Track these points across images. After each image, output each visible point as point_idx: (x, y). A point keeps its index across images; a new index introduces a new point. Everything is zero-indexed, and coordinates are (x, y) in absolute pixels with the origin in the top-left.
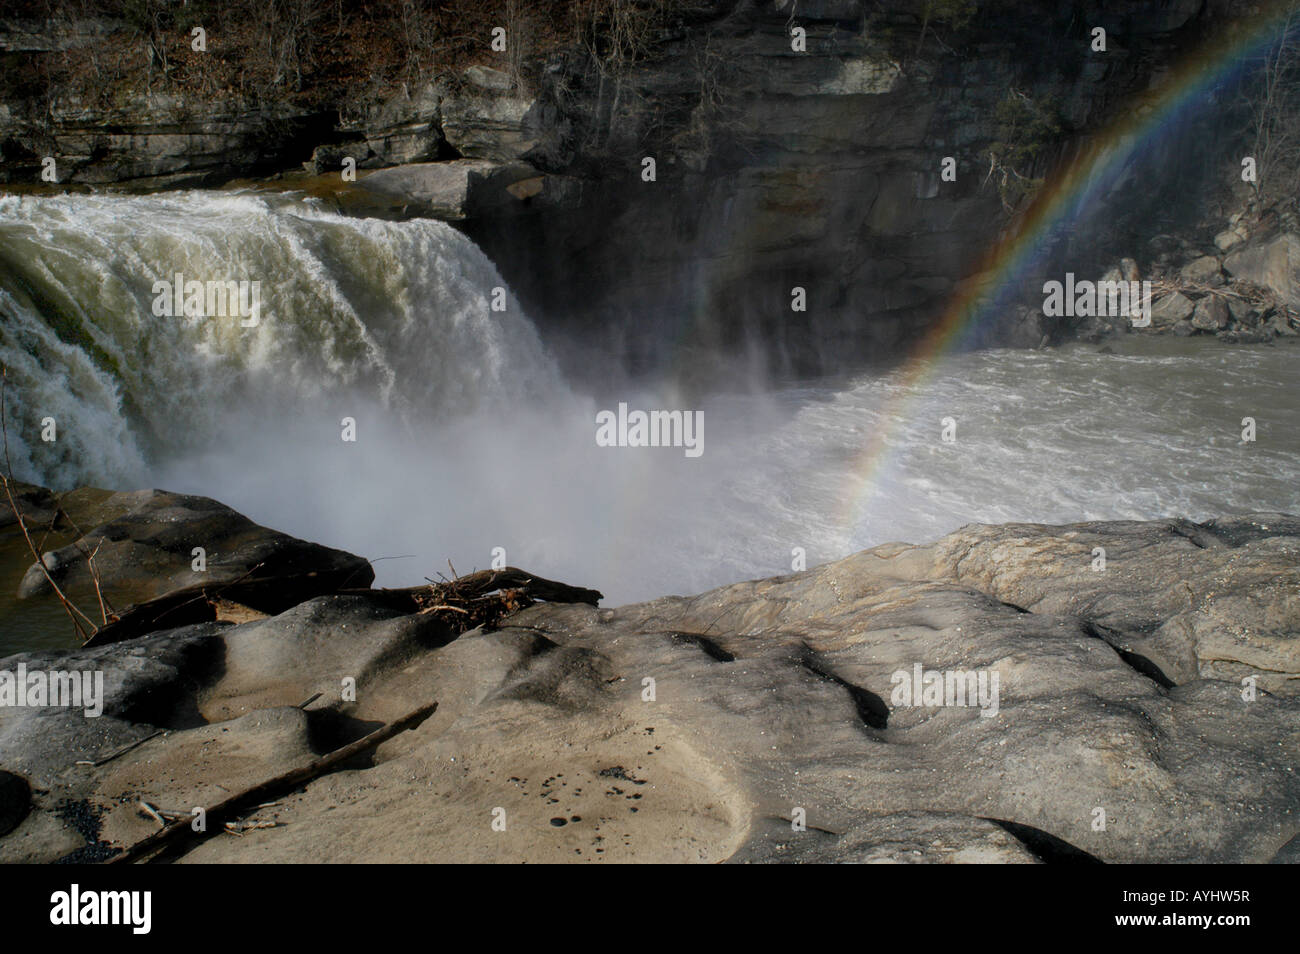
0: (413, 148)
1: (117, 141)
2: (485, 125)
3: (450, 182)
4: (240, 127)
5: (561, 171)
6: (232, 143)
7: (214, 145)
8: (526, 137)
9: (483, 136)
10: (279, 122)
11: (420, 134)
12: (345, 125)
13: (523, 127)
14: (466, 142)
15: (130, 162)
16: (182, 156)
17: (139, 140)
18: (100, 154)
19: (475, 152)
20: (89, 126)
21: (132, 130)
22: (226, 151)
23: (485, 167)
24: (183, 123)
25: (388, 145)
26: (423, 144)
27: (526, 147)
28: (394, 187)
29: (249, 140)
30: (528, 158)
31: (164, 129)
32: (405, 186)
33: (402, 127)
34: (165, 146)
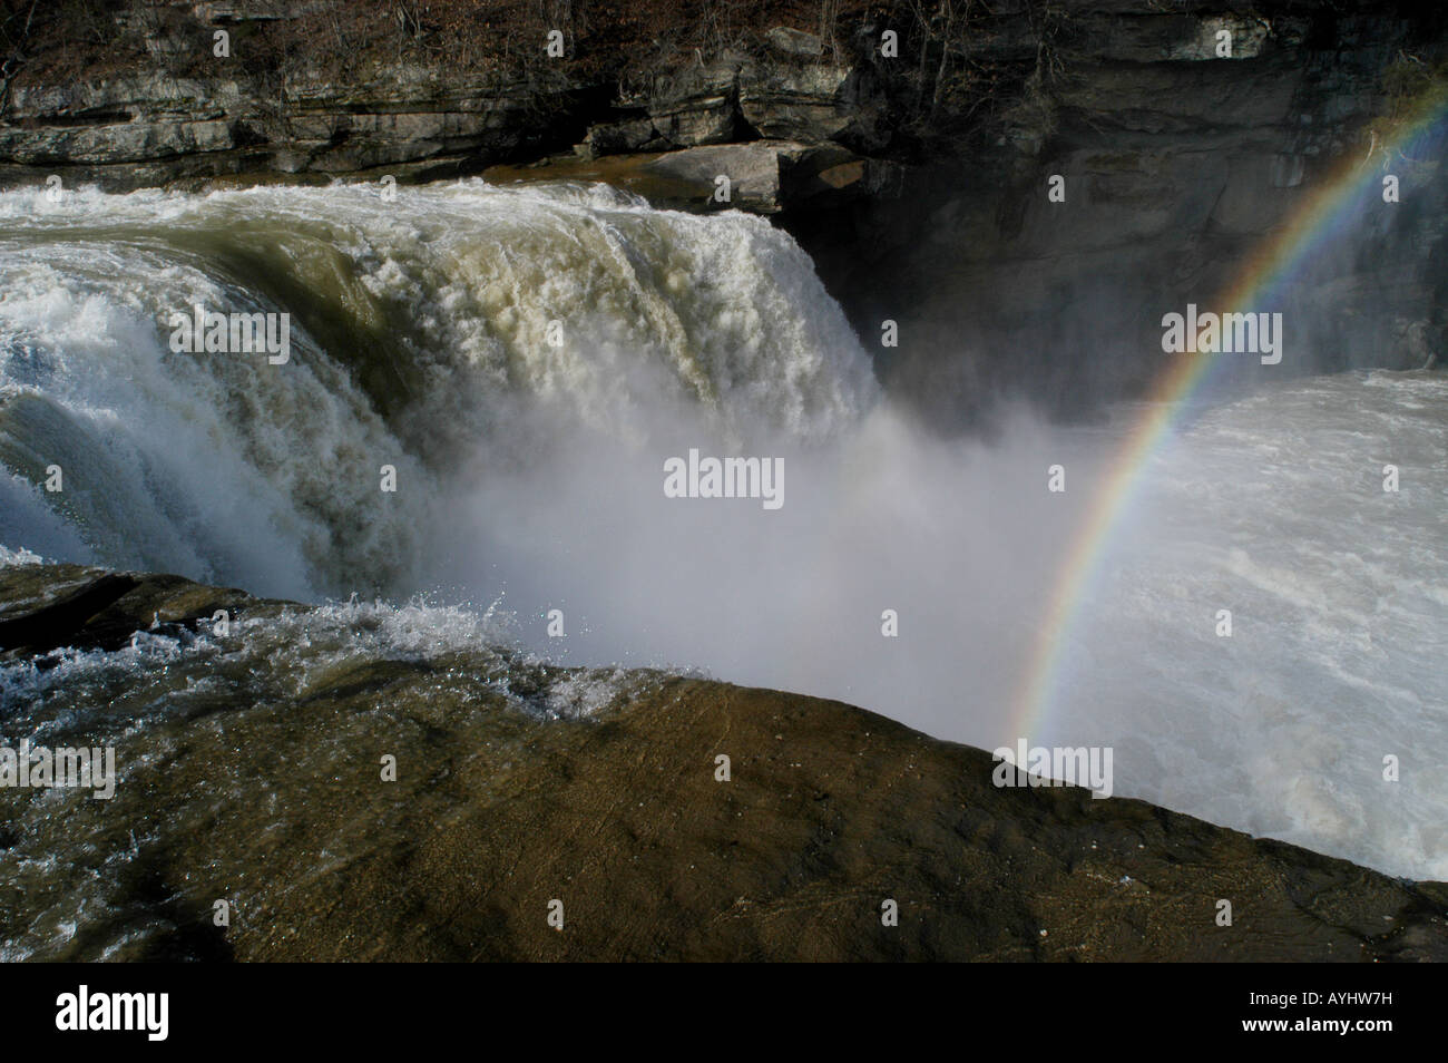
0: (705, 127)
1: (361, 122)
2: (790, 99)
3: (760, 165)
4: (504, 103)
5: (878, 154)
6: (493, 123)
7: (472, 125)
8: (839, 113)
9: (788, 112)
10: (550, 98)
11: (713, 110)
12: (626, 100)
13: (835, 102)
14: (768, 120)
15: (374, 147)
16: (434, 139)
17: (386, 120)
18: (340, 137)
19: (778, 133)
20: (327, 105)
21: (377, 108)
22: (485, 132)
23: (794, 149)
24: (437, 100)
25: (675, 124)
26: (716, 122)
27: (840, 125)
28: (692, 173)
29: (513, 118)
30: (840, 138)
31: (416, 107)
32: (704, 172)
33: (693, 103)
34: (416, 127)
